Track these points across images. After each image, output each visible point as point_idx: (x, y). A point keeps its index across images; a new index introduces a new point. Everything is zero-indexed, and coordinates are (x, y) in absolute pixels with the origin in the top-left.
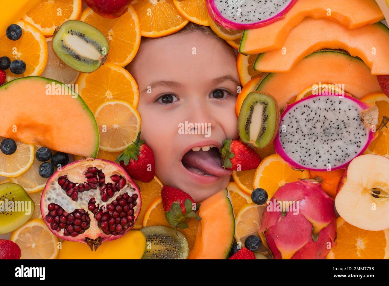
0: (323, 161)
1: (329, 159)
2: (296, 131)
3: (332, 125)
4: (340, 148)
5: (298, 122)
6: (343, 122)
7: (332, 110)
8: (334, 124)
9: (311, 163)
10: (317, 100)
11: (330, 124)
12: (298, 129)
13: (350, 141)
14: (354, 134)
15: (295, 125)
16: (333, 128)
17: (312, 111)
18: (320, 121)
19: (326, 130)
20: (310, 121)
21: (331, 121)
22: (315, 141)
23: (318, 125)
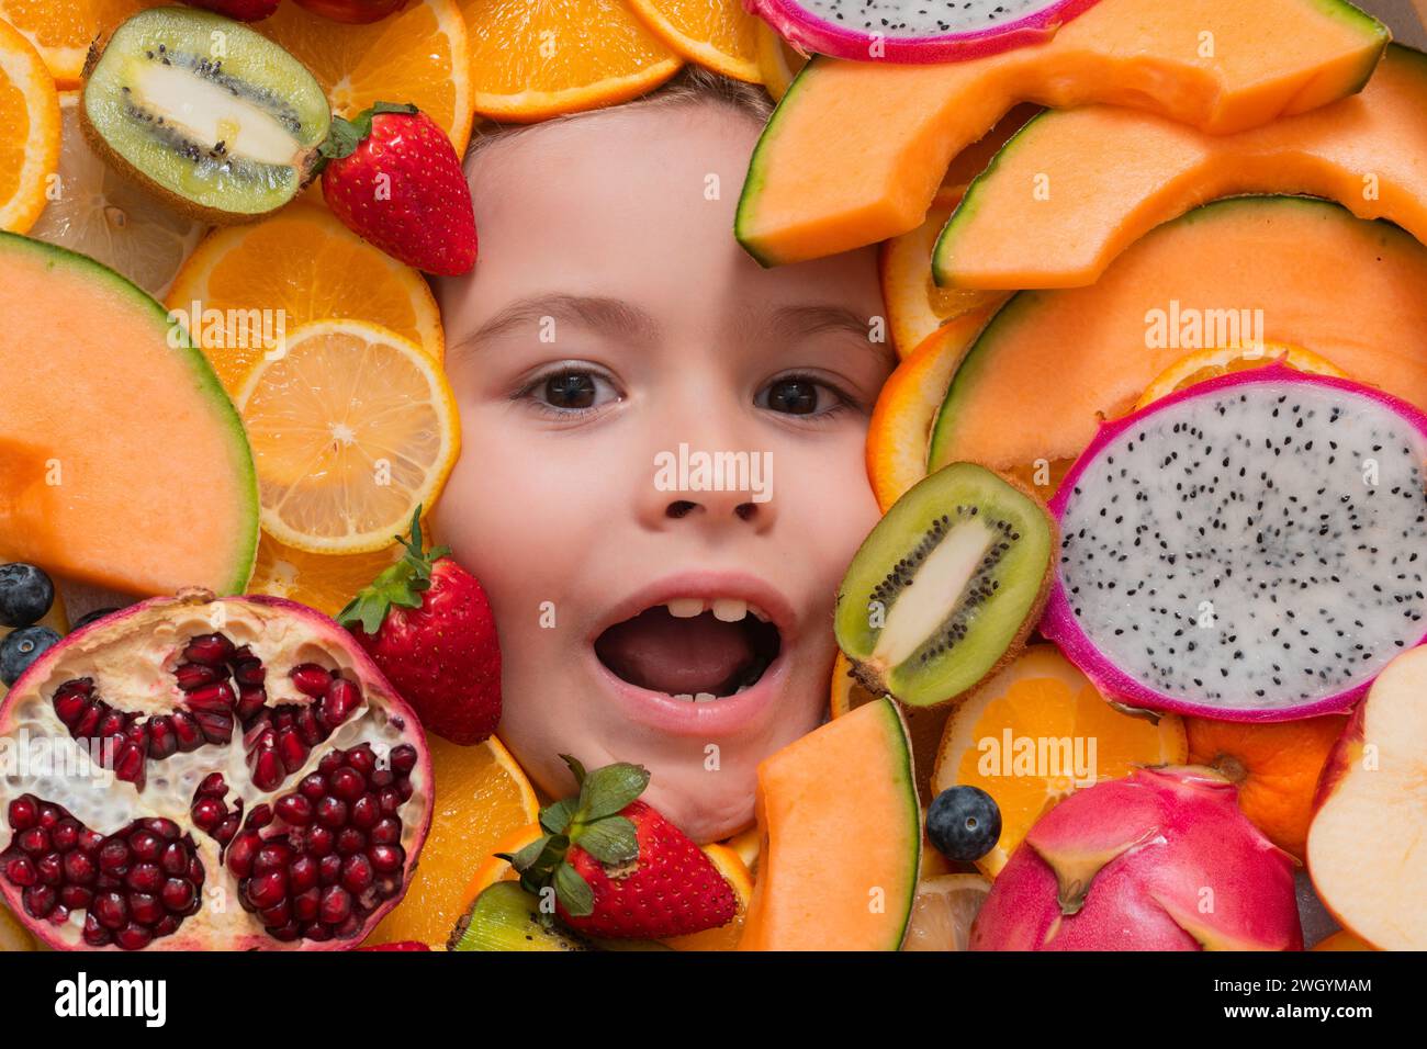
0: (1250, 675)
1: (1277, 668)
2: (1137, 536)
3: (1295, 515)
4: (1331, 621)
5: (1145, 498)
6: (1348, 504)
7: (1298, 450)
8: (1305, 509)
9: (1199, 683)
10: (1232, 403)
11: (1286, 512)
12: (1145, 528)
13: (1377, 588)
14: (1394, 561)
15: (1133, 513)
16: (1301, 528)
17: (1208, 450)
18: (1241, 496)
19: (1270, 537)
20: (1199, 494)
21: (1294, 499)
22: (1217, 583)
23: (1235, 515)
